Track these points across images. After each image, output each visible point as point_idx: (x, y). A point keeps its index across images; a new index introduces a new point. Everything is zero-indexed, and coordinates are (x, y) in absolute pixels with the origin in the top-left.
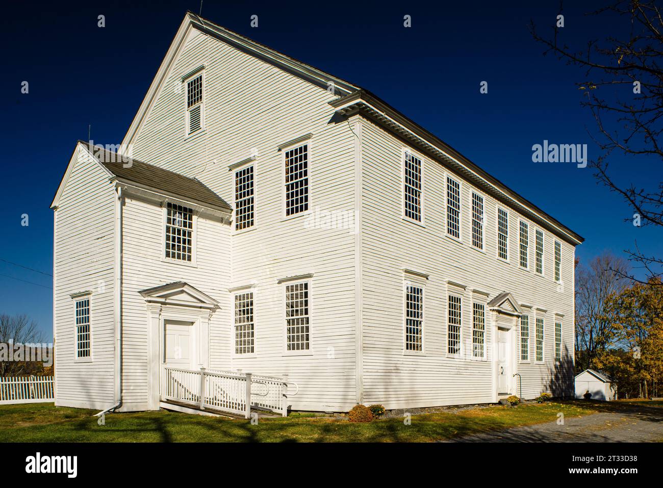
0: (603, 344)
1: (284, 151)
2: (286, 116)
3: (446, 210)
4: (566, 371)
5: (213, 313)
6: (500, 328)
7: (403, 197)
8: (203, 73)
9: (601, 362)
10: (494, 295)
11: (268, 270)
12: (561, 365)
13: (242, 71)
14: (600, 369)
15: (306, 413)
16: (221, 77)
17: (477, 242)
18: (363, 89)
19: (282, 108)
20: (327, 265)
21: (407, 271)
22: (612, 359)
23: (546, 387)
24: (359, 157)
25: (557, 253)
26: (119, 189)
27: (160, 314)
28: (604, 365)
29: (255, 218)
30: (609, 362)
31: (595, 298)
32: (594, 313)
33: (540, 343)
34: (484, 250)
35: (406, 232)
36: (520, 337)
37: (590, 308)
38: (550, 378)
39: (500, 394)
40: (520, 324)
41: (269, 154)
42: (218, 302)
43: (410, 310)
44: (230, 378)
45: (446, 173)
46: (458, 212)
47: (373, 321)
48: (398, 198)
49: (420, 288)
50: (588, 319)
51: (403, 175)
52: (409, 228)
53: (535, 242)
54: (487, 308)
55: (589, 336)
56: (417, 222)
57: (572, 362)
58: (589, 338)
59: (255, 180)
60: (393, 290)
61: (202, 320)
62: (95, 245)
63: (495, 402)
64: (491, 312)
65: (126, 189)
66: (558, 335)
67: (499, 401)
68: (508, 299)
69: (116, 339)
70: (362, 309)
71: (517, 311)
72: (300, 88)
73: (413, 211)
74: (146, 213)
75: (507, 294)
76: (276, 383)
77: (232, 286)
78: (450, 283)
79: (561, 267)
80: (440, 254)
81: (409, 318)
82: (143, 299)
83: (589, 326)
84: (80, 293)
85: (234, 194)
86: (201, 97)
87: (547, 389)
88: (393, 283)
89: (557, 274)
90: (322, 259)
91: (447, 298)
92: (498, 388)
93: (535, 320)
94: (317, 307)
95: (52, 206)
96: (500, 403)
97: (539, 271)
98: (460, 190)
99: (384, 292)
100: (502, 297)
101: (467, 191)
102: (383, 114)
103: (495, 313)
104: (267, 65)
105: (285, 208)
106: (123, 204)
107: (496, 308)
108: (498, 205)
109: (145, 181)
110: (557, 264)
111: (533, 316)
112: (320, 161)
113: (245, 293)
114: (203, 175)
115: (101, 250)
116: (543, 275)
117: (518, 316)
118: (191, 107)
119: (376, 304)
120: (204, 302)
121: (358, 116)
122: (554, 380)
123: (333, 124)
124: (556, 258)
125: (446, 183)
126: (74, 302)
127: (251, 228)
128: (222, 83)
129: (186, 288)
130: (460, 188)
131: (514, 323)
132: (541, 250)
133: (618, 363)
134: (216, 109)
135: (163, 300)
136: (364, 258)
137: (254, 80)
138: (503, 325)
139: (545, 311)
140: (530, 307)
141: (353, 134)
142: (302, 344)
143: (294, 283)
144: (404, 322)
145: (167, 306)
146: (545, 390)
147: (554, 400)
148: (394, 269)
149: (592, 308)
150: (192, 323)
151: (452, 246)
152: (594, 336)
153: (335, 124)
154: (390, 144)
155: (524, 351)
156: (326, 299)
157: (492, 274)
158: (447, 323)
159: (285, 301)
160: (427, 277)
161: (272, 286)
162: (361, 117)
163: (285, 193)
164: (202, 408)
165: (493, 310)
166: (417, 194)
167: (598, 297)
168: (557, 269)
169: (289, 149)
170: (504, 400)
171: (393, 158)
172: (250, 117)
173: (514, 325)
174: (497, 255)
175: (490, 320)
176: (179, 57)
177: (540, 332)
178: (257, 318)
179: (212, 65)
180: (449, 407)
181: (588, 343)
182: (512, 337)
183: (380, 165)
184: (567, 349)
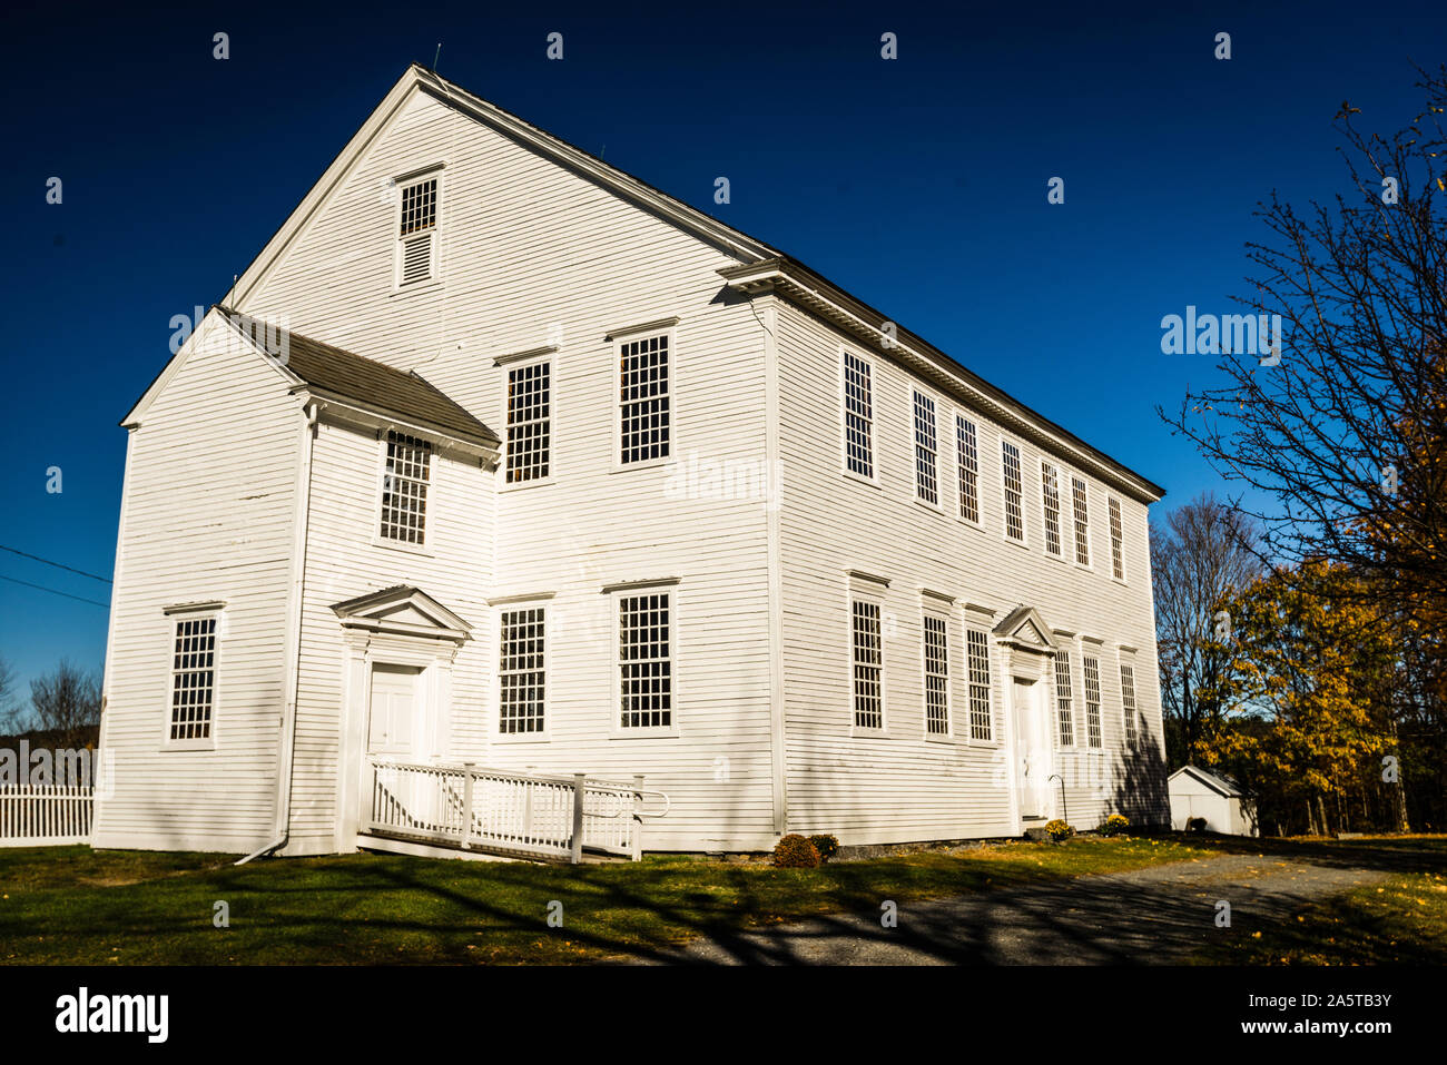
0: (1214, 706)
1: (618, 343)
2: (623, 279)
3: (914, 453)
4: (1147, 770)
5: (459, 649)
6: (1018, 680)
7: (843, 434)
8: (440, 176)
9: (1215, 749)
10: (1003, 613)
11: (580, 565)
12: (1136, 756)
13: (529, 185)
14: (1213, 766)
15: (666, 856)
16: (482, 189)
17: (969, 510)
18: (785, 255)
19: (613, 263)
20: (710, 563)
21: (854, 574)
22: (1239, 741)
23: (1110, 804)
24: (773, 370)
25: (1115, 523)
26: (314, 408)
27: (366, 652)
28: (1222, 756)
29: (553, 463)
30: (1234, 750)
31: (1187, 599)
32: (1187, 634)
33: (1093, 708)
34: (981, 525)
35: (850, 499)
36: (1056, 697)
37: (1178, 621)
38: (1115, 786)
39: (1026, 818)
40: (1054, 671)
41: (585, 344)
42: (471, 627)
43: (860, 647)
44: (536, 784)
45: (913, 385)
46: (934, 455)
47: (799, 672)
48: (832, 437)
49: (875, 604)
50: (1175, 648)
51: (841, 394)
52: (854, 493)
53: (1072, 502)
54: (992, 639)
55: (1181, 688)
56: (866, 479)
57: (1156, 750)
58: (1183, 692)
59: (553, 390)
60: (831, 610)
61: (438, 663)
62: (238, 510)
63: (1018, 835)
64: (1000, 648)
65: (324, 409)
66: (1128, 691)
67: (1025, 834)
68: (1030, 620)
69: (286, 704)
70: (783, 650)
71: (1047, 644)
72: (654, 233)
73: (860, 461)
74: (352, 452)
75: (1027, 611)
76: (625, 794)
77: (496, 594)
78: (926, 593)
79: (1123, 550)
80: (907, 537)
81: (860, 663)
82: (337, 621)
83: (1181, 663)
84: (192, 604)
85: (505, 411)
86: (433, 219)
87: (1111, 808)
88: (831, 597)
89: (1117, 564)
90: (700, 551)
91: (922, 623)
92: (1021, 808)
93: (1082, 662)
94: (687, 642)
95: (126, 423)
96: (1027, 837)
97: (1082, 559)
98: (936, 414)
99: (815, 614)
100: (1017, 615)
101: (947, 414)
102: (812, 293)
103: (1008, 649)
104: (584, 183)
105: (618, 449)
106: (315, 435)
107: (1009, 639)
108: (1003, 436)
109: (349, 389)
110: (1116, 543)
111: (1077, 651)
112: (694, 368)
113: (527, 610)
114: (431, 368)
115: (256, 522)
116: (1090, 567)
117: (1050, 655)
118: (408, 235)
119: (804, 639)
120: (445, 627)
121: (771, 298)
122: (1124, 789)
123: (721, 306)
124: (1113, 532)
125: (911, 402)
126: (174, 620)
127: (542, 480)
128: (482, 200)
129: (415, 600)
130: (935, 410)
131: (1044, 668)
132: (1085, 518)
133: (1253, 751)
134: (467, 246)
135: (373, 623)
136: (784, 552)
137: (554, 205)
138: (1024, 672)
139: (1099, 642)
140: (1071, 635)
141: (761, 328)
142: (656, 715)
143: (638, 593)
144: (851, 672)
145: (380, 634)
146: (1108, 810)
147: (1132, 831)
148: (831, 570)
149: (1182, 622)
150: (419, 670)
151: (926, 520)
152: (1192, 687)
153: (725, 305)
154: (820, 340)
155: (1065, 728)
156: (707, 626)
157: (997, 570)
158: (923, 673)
159: (618, 629)
160: (886, 582)
161: (589, 597)
162: (776, 299)
163: (618, 419)
164: (465, 845)
165: (1004, 644)
166: (866, 426)
167: (1196, 597)
168: (1117, 554)
169: (629, 340)
170: (1034, 830)
171: (825, 365)
172: (543, 270)
173: (1043, 669)
174: (1005, 532)
175: (1000, 663)
176: (383, 137)
177: (1092, 684)
178: (552, 660)
179: (459, 164)
180: (934, 844)
181: (1180, 705)
182: (1041, 696)
183: (806, 380)
184: (1144, 722)
